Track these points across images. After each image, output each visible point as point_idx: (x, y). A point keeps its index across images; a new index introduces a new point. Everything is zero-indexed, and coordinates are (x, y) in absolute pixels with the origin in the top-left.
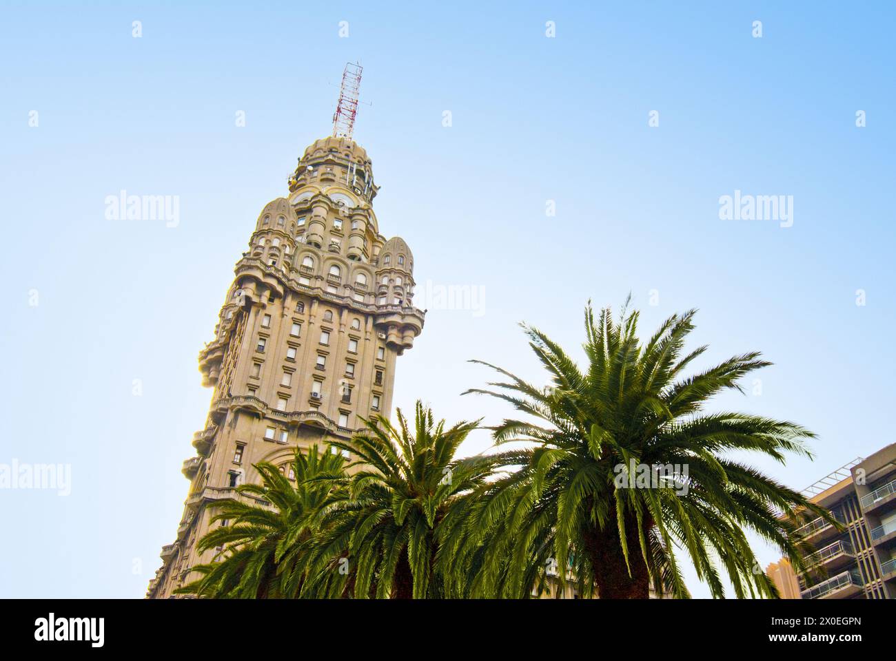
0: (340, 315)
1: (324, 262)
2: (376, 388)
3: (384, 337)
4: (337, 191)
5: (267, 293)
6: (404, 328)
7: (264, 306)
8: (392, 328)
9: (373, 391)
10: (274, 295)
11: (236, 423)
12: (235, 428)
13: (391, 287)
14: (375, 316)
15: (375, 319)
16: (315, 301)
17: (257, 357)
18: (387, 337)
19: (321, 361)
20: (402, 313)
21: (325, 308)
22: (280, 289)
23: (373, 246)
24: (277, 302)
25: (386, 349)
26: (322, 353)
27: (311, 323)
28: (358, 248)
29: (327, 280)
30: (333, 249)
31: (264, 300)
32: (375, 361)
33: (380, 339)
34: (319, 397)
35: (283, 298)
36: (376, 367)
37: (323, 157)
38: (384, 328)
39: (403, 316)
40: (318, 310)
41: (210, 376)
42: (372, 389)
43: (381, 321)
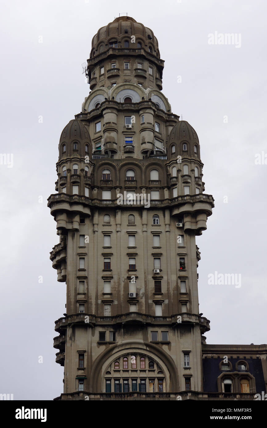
0: (141, 216)
1: (120, 170)
2: (183, 274)
3: (181, 225)
4: (122, 88)
5: (77, 219)
6: (195, 214)
7: (77, 230)
8: (186, 217)
9: (180, 277)
10: (83, 218)
11: (74, 337)
12: (74, 341)
13: (180, 178)
14: (171, 208)
15: (171, 212)
16: (118, 211)
17: (80, 275)
18: (183, 225)
19: (132, 262)
20: (191, 201)
21: (128, 214)
22: (87, 211)
23: (166, 126)
24: (87, 221)
25: (185, 236)
26: (131, 256)
27: (118, 232)
28: (148, 142)
29: (125, 187)
30: (128, 150)
31: (76, 226)
32: (178, 249)
33: (179, 228)
34: (134, 296)
35: (91, 217)
36: (179, 254)
37: (105, 53)
38: (179, 218)
39: (193, 204)
40: (122, 218)
41: (62, 275)
42: (178, 275)
43: (176, 212)
